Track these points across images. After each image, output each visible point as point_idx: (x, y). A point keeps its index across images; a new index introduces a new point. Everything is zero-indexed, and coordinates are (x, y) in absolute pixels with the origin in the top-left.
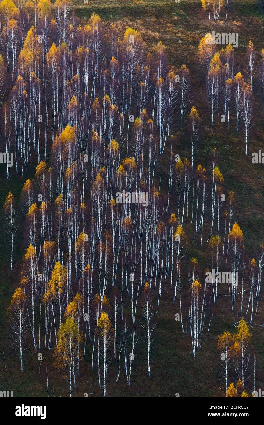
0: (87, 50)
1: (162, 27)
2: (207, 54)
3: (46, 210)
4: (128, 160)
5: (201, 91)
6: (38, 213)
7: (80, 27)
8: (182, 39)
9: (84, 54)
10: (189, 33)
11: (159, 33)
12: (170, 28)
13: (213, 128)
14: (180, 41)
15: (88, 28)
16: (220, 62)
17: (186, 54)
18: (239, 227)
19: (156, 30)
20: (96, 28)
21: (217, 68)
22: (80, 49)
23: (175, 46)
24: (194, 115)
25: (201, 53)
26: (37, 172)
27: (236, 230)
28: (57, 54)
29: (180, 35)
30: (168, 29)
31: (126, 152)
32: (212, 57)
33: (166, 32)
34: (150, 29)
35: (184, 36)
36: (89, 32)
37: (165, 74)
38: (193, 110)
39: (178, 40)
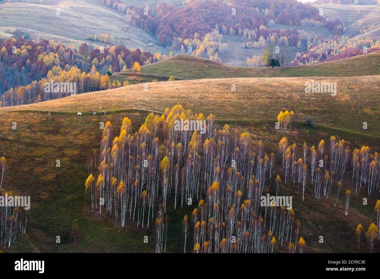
0: (224, 142)
1: (258, 132)
2: (283, 148)
3: (204, 225)
4: (246, 201)
5: (278, 166)
6: (200, 226)
7: (220, 131)
8: (268, 139)
9: (222, 145)
10: (271, 136)
11: (256, 135)
12: (262, 133)
13: (286, 186)
14: (267, 140)
15: (224, 131)
16: (290, 152)
17: (271, 146)
18: (303, 239)
19: (255, 134)
20: (228, 131)
21: (289, 156)
22: (220, 142)
23: (265, 142)
24: (278, 179)
25: (280, 147)
26: (199, 205)
27: (302, 241)
28: (209, 144)
29: (267, 136)
30: (260, 133)
31: (244, 197)
32: (286, 149)
33: (259, 135)
34: (252, 133)
35: (269, 138)
36: (225, 133)
37: (263, 157)
38: (278, 176)
39: (266, 139)
